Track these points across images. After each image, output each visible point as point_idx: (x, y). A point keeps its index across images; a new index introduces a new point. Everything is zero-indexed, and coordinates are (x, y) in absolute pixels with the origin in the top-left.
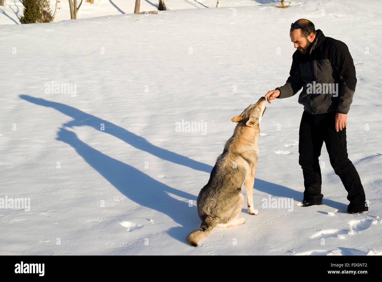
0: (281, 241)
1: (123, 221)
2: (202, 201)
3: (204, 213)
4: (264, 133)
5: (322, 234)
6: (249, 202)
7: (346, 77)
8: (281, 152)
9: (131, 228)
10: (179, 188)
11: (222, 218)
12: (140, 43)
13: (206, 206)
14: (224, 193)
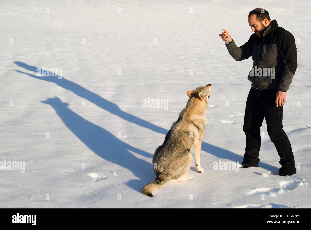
0: (222, 196)
1: (91, 173)
2: (157, 160)
3: (158, 170)
4: (212, 105)
5: (257, 192)
6: (197, 162)
7: (289, 61)
8: (226, 121)
9: (97, 178)
10: (139, 148)
11: (173, 175)
12: (113, 25)
13: (160, 165)
14: (176, 152)
